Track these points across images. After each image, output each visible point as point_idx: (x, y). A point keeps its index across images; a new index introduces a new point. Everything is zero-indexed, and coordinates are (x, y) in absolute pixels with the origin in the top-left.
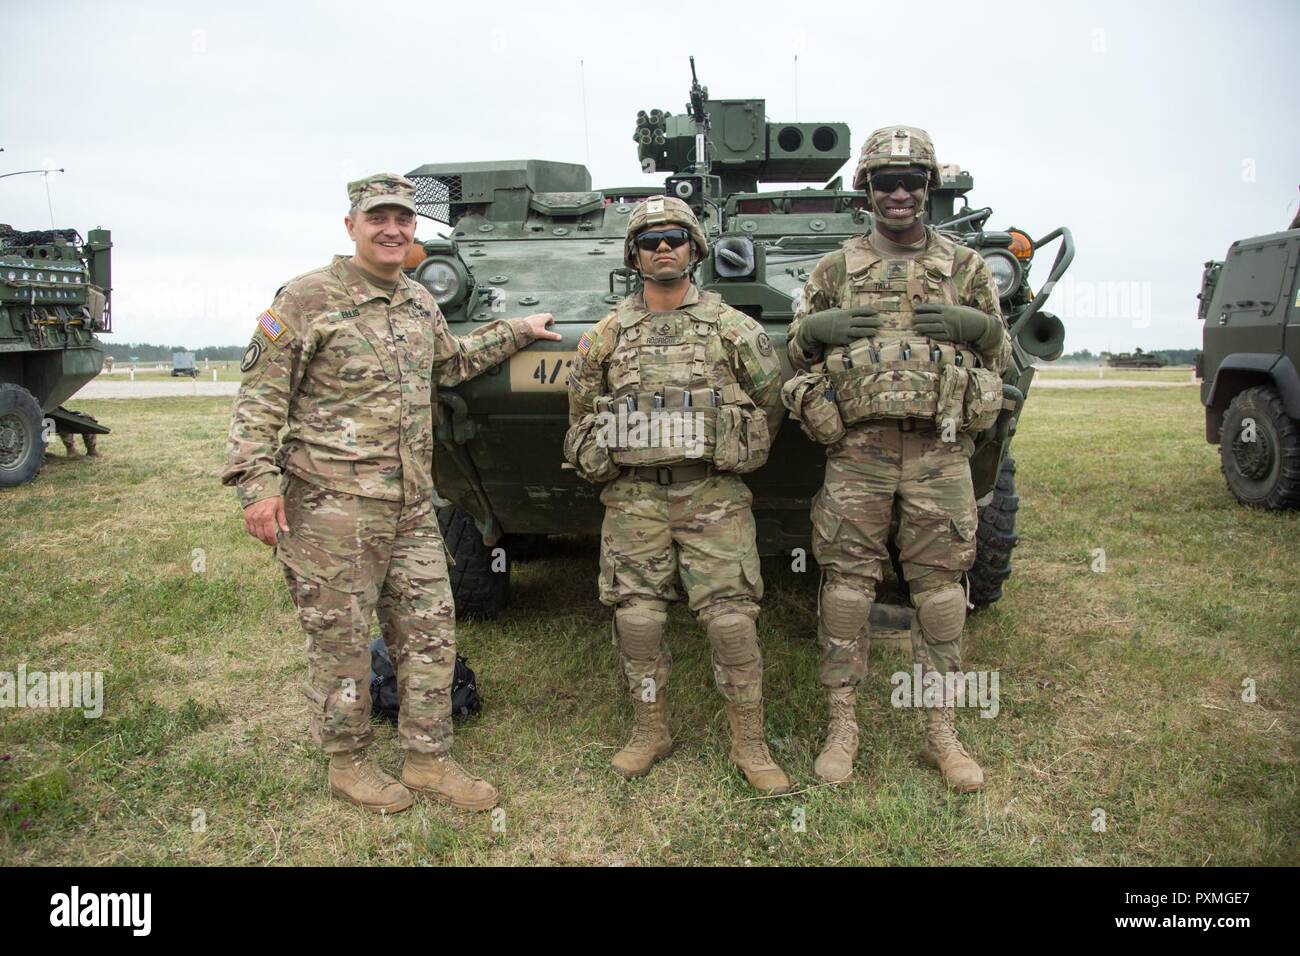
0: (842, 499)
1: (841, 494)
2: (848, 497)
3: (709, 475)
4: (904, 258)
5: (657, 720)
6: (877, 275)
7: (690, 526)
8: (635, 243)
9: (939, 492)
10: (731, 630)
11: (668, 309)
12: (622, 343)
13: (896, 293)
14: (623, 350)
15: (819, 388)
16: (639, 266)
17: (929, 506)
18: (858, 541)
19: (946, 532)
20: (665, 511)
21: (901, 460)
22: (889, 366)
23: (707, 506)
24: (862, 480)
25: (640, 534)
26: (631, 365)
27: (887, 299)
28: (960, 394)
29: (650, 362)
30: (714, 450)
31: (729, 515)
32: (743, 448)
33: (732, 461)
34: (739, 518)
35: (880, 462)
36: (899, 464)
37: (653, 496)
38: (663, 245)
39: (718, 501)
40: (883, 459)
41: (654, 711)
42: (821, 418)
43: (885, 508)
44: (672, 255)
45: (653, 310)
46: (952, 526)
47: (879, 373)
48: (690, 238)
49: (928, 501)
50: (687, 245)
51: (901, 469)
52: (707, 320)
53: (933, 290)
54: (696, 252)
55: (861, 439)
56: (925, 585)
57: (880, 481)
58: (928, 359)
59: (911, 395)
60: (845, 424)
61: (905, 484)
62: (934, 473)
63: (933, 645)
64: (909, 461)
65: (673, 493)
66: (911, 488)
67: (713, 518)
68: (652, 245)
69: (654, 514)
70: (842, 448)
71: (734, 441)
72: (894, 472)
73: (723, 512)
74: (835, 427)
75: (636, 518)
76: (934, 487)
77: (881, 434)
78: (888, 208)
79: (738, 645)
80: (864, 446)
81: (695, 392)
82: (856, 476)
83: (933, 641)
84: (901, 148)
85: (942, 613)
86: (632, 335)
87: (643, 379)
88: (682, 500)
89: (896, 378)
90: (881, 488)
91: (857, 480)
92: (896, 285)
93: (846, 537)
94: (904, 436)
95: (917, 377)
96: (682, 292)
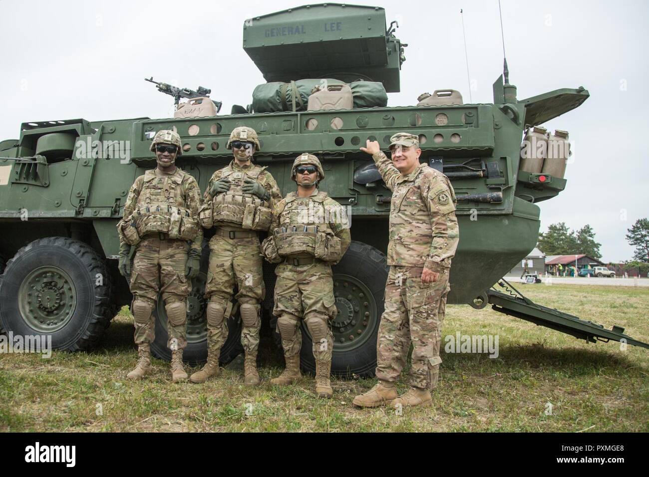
0: (138, 266)
1: (139, 264)
2: (140, 265)
3: (314, 262)
4: (165, 177)
5: (293, 367)
6: (154, 183)
7: (304, 282)
8: (296, 171)
9: (174, 263)
10: (314, 324)
11: (305, 196)
12: (286, 208)
13: (160, 189)
14: (286, 211)
15: (130, 223)
16: (296, 180)
17: (170, 268)
18: (144, 283)
19: (176, 279)
20: (296, 276)
21: (159, 251)
22: (152, 213)
23: (311, 275)
24: (145, 259)
25: (286, 286)
26: (288, 216)
27: (157, 191)
28: (178, 224)
29: (294, 215)
30: (314, 250)
31: (320, 278)
32: (326, 250)
33: (321, 254)
34: (324, 280)
35: (152, 252)
36: (158, 252)
37: (291, 271)
38: (306, 172)
39: (316, 273)
40: (153, 251)
41: (293, 363)
42: (130, 234)
43: (154, 270)
44: (309, 176)
45: (300, 196)
46: (178, 276)
47: (149, 216)
48: (317, 171)
49: (169, 267)
50: (316, 173)
51: (159, 254)
52: (318, 201)
53: (173, 188)
54: (319, 176)
55: (146, 243)
56: (169, 301)
57: (152, 259)
58: (166, 211)
59: (159, 223)
60: (140, 237)
61: (161, 260)
62: (172, 256)
63: (174, 327)
64: (162, 251)
65: (299, 269)
66: (163, 262)
67: (313, 279)
68: (302, 172)
69: (291, 277)
70: (140, 246)
71: (322, 247)
72: (157, 255)
73: (317, 277)
74: (135, 237)
75: (285, 279)
76: (172, 261)
77: (153, 241)
78: (162, 158)
79: (318, 332)
80: (146, 245)
81: (308, 226)
82: (142, 257)
83: (174, 325)
84: (168, 137)
85: (175, 312)
86: (290, 205)
87: (291, 221)
88: (302, 272)
89: (154, 217)
90: (152, 262)
91: (143, 259)
92: (160, 186)
93: (139, 281)
94: (162, 241)
95: (162, 217)
96: (311, 191)
